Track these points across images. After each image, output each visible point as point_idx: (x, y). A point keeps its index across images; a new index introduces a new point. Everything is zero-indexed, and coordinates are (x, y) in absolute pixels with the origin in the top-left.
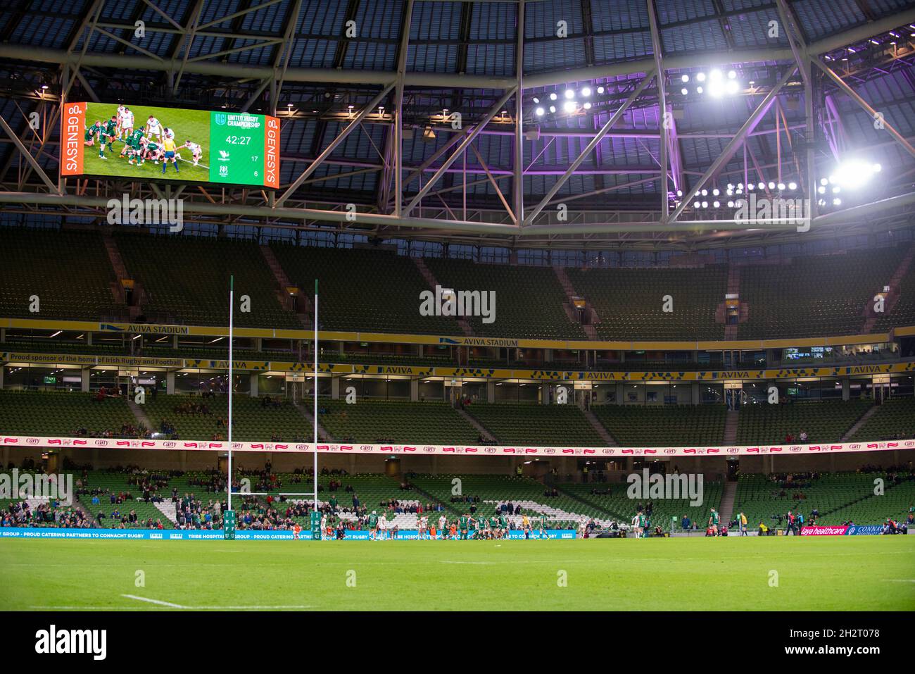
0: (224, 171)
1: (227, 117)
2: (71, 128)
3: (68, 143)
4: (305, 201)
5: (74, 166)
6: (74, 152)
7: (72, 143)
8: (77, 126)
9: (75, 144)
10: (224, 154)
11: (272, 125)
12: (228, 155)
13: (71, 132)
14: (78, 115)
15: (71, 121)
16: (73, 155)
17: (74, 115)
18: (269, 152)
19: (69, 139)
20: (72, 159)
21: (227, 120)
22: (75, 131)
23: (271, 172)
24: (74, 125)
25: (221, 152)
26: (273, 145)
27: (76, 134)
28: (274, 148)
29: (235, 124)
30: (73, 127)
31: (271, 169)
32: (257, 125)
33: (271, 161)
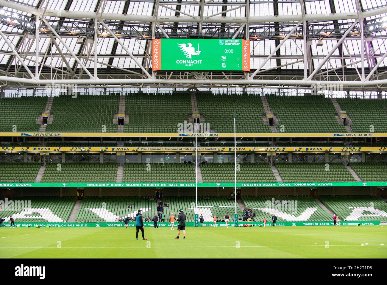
0: (224, 65)
1: (225, 41)
2: (156, 50)
3: (155, 57)
4: (279, 76)
5: (157, 67)
6: (157, 60)
7: (156, 57)
8: (158, 49)
9: (157, 57)
10: (224, 58)
11: (246, 43)
12: (226, 58)
13: (156, 52)
14: (158, 44)
15: (155, 47)
16: (157, 62)
17: (156, 44)
18: (245, 55)
19: (155, 55)
20: (156, 64)
21: (225, 43)
22: (157, 52)
23: (246, 64)
24: (157, 49)
25: (222, 57)
26: (246, 52)
27: (158, 53)
28: (247, 53)
29: (228, 44)
30: (156, 49)
31: (246, 63)
32: (238, 44)
33: (246, 60)
